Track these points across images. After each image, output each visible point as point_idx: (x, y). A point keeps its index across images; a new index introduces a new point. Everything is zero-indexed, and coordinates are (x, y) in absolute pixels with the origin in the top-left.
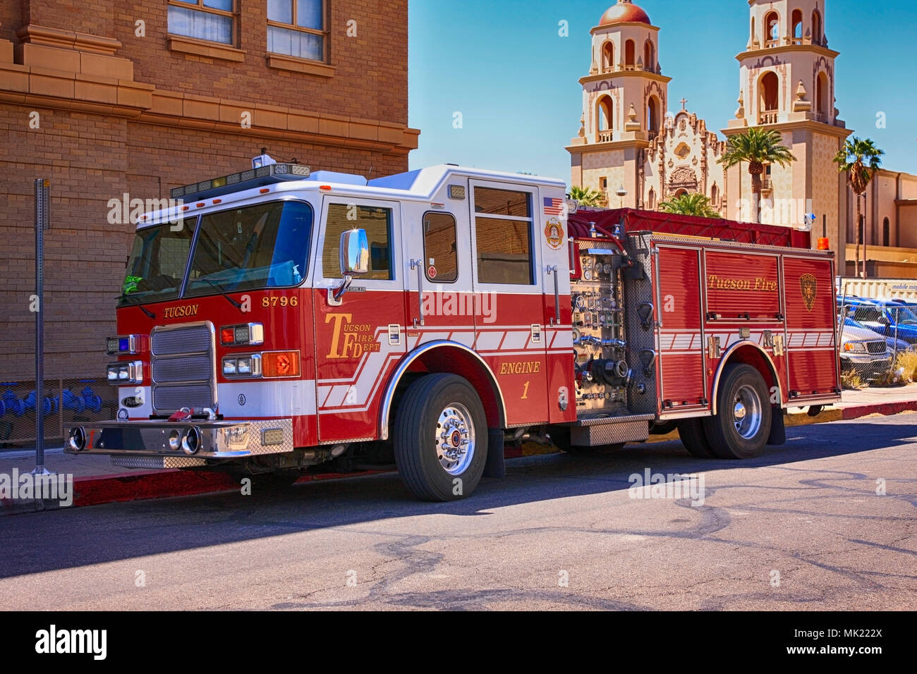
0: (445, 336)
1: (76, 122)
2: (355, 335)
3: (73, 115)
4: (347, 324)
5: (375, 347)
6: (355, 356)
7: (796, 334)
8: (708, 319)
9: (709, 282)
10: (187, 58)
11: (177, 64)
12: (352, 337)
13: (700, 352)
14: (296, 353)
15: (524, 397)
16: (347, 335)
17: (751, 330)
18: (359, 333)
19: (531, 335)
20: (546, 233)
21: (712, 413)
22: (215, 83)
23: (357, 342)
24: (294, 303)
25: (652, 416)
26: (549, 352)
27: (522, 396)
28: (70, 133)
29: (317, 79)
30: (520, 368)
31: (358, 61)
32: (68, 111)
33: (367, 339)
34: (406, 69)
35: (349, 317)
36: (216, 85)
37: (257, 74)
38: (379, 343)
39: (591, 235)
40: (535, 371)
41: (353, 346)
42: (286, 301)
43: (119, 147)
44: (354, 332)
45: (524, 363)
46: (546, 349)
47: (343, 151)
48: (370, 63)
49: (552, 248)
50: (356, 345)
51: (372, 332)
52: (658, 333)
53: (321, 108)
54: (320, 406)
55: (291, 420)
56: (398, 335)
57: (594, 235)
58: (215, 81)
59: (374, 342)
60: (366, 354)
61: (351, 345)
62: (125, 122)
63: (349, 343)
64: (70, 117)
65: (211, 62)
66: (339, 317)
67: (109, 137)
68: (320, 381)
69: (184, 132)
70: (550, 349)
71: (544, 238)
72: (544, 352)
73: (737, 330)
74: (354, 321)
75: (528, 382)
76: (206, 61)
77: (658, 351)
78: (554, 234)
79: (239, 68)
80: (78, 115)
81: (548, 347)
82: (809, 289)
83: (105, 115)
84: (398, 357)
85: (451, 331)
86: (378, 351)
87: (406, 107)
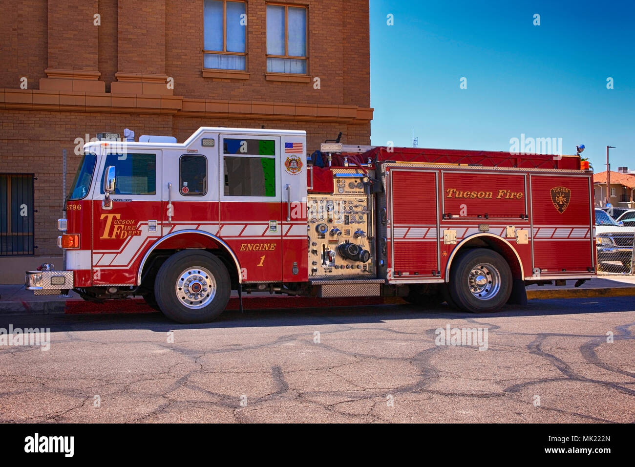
0: (195, 227)
1: (143, 119)
2: (123, 226)
3: (141, 116)
4: (117, 220)
5: (138, 233)
6: (121, 237)
7: (542, 229)
8: (443, 218)
9: (447, 193)
10: (214, 80)
11: (208, 84)
12: (119, 227)
13: (436, 240)
14: (78, 236)
15: (261, 264)
16: (116, 227)
17: (490, 226)
18: (125, 225)
19: (268, 227)
20: (286, 164)
21: (445, 281)
22: (232, 92)
23: (124, 230)
24: (79, 208)
25: (383, 281)
26: (284, 238)
27: (259, 264)
28: (139, 125)
29: (300, 84)
30: (257, 248)
31: (329, 72)
32: (138, 114)
33: (131, 228)
34: (368, 73)
35: (118, 216)
36: (232, 93)
37: (259, 85)
38: (141, 231)
39: (344, 165)
40: (271, 249)
41: (121, 232)
42: (75, 207)
43: (168, 130)
44: (121, 224)
45: (262, 245)
46: (282, 236)
47: (318, 124)
48: (337, 72)
49: (291, 173)
50: (123, 232)
51: (136, 224)
52: (391, 227)
53: (303, 100)
54: (94, 264)
55: (73, 272)
56: (155, 226)
57: (346, 165)
58: (232, 91)
59: (137, 230)
60: (130, 237)
61: (119, 232)
62: (171, 117)
63: (118, 230)
64: (139, 117)
65: (229, 81)
66: (111, 216)
67: (162, 126)
68: (94, 251)
69: (212, 120)
70: (286, 236)
71: (284, 167)
72: (280, 238)
73: (477, 226)
74: (122, 218)
75: (264, 256)
76: (226, 81)
77: (391, 239)
78: (294, 164)
79: (247, 82)
80: (144, 115)
81: (283, 235)
82: (561, 198)
83: (159, 115)
84: (156, 239)
85: (199, 225)
86: (140, 235)
87: (369, 95)
